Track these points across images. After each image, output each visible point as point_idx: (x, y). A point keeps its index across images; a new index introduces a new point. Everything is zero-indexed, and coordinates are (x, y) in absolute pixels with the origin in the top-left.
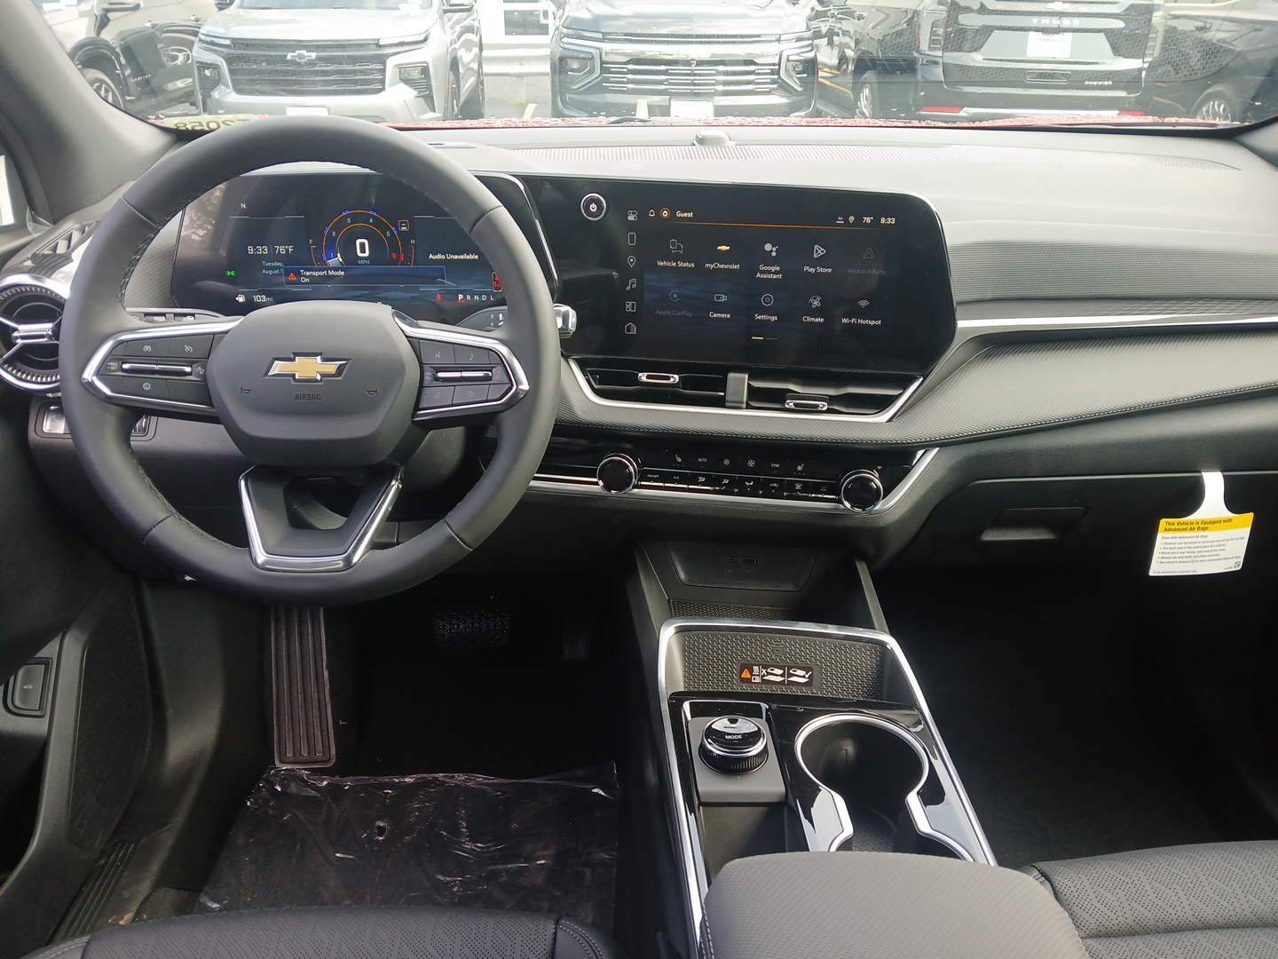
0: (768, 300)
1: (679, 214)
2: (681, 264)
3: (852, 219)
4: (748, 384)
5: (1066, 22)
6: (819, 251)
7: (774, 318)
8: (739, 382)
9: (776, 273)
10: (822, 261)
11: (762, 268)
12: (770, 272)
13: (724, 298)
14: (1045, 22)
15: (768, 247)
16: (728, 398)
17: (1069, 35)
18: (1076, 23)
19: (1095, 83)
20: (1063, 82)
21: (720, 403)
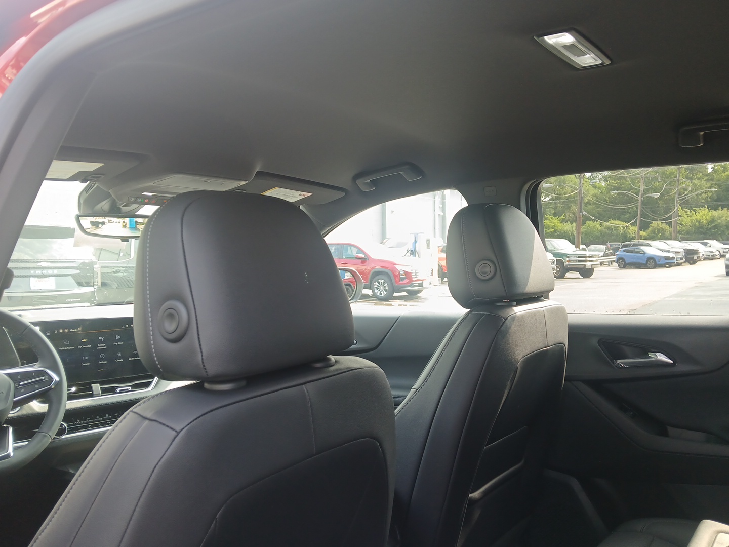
0: (102, 356)
1: (71, 330)
2: (69, 348)
3: (127, 326)
4: (101, 388)
5: (50, 272)
6: (118, 337)
7: (105, 362)
8: (96, 387)
9: (104, 346)
10: (120, 340)
11: (99, 345)
12: (102, 346)
13: (86, 358)
14: (38, 272)
15: (100, 338)
16: (95, 393)
17: (53, 278)
18: (56, 272)
19: (72, 300)
20: (54, 301)
21: (92, 395)
